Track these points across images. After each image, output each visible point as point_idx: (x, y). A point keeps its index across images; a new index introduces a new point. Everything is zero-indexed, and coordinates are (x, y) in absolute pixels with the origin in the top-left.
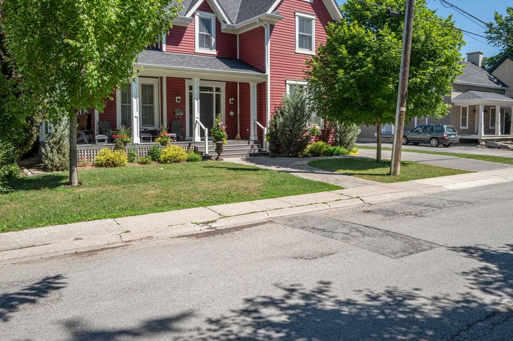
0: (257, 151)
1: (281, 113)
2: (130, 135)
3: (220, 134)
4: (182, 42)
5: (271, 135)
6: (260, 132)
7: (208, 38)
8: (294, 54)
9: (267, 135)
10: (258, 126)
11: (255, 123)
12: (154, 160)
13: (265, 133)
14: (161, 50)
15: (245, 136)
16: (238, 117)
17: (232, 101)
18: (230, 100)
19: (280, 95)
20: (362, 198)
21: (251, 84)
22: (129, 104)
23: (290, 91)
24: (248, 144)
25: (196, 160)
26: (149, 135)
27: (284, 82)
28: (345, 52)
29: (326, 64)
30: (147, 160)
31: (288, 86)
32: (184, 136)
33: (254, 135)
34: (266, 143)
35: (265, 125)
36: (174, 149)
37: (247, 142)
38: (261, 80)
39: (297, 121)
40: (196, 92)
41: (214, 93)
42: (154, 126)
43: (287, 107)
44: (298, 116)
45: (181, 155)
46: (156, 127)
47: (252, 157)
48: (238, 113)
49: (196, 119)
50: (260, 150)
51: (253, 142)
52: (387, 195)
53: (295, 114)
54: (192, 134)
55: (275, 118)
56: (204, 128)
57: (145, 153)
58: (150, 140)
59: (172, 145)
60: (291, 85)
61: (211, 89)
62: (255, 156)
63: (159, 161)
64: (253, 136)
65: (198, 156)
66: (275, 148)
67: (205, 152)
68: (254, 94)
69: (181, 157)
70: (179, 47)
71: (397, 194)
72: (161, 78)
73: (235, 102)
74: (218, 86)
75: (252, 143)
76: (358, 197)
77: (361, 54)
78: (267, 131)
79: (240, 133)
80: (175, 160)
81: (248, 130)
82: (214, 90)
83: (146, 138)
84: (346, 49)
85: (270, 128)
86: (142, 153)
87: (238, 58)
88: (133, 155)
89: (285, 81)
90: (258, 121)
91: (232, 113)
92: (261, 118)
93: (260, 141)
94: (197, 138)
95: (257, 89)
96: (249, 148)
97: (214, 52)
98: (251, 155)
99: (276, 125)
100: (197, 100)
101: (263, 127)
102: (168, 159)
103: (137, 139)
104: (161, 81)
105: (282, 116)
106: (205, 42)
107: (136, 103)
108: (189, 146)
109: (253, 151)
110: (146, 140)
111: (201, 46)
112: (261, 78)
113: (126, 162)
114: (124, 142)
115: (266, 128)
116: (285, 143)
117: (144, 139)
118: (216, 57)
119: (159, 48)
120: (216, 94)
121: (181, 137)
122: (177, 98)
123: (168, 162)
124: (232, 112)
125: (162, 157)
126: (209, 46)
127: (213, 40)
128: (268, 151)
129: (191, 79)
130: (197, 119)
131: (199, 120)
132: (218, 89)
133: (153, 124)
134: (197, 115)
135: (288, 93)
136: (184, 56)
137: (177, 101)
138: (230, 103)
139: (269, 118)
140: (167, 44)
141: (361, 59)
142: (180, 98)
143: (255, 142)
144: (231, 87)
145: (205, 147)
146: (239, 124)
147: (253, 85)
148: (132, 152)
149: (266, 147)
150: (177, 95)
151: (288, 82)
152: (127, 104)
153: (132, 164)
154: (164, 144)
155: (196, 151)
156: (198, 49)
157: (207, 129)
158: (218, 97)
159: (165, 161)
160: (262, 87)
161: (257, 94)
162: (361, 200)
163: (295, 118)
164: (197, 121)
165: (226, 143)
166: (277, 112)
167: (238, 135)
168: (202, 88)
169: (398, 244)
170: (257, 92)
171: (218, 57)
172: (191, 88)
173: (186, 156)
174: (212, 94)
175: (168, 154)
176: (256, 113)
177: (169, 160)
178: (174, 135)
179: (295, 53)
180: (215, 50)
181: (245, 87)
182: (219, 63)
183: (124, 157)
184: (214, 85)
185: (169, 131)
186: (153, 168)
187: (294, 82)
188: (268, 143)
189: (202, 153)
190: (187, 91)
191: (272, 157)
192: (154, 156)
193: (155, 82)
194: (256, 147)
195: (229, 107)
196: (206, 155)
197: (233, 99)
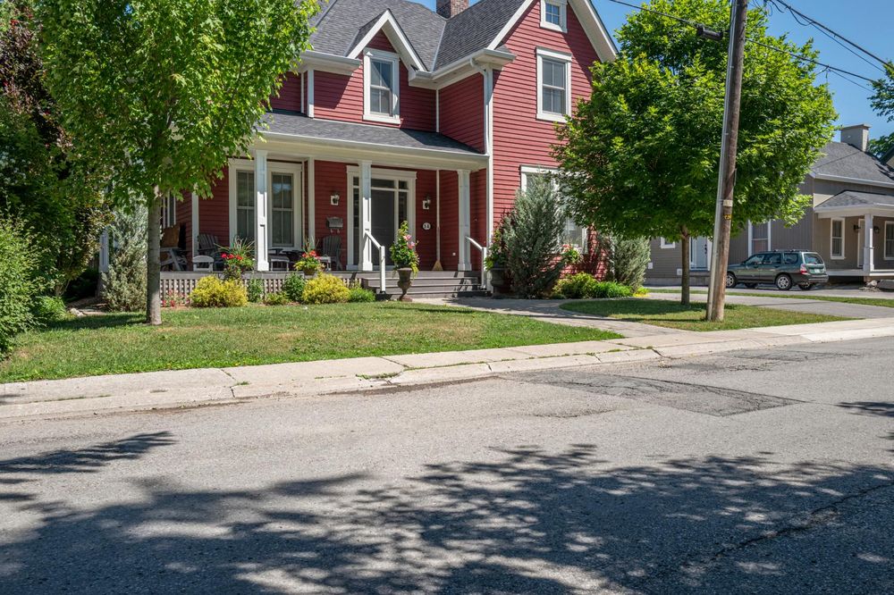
0: (470, 289)
1: (512, 223)
2: (252, 254)
3: (405, 255)
4: (341, 101)
5: (496, 260)
6: (476, 255)
7: (387, 95)
8: (534, 120)
9: (488, 260)
10: (472, 244)
11: (466, 240)
12: (292, 298)
13: (485, 256)
14: (305, 115)
15: (450, 264)
16: (438, 233)
17: (426, 205)
18: (424, 202)
19: (510, 193)
20: (657, 349)
21: (460, 172)
22: (251, 208)
23: (528, 185)
24: (456, 276)
25: (364, 299)
26: (285, 258)
27: (517, 169)
28: (625, 107)
29: (590, 131)
30: (280, 299)
31: (524, 177)
32: (345, 263)
33: (466, 262)
34: (485, 276)
35: (483, 243)
36: (324, 281)
37: (454, 273)
38: (478, 167)
39: (540, 237)
40: (366, 187)
41: (397, 190)
42: (293, 246)
43: (522, 211)
44: (542, 226)
45: (339, 291)
46: (297, 247)
47: (462, 296)
48: (438, 225)
49: (365, 231)
50: (475, 287)
51: (463, 273)
53: (537, 223)
54: (357, 260)
55: (503, 232)
56: (378, 245)
57: (277, 288)
58: (285, 267)
59: (323, 275)
60: (529, 175)
61: (390, 184)
62: (467, 297)
63: (301, 302)
64: (464, 264)
65: (367, 294)
66: (500, 282)
67: (380, 288)
68: (465, 191)
69: (338, 294)
70: (336, 110)
71: (719, 345)
72: (306, 163)
73: (433, 205)
74: (403, 179)
75: (461, 275)
76: (649, 348)
77: (653, 110)
78: (488, 254)
79: (440, 261)
80: (327, 299)
81: (454, 254)
82: (397, 185)
83: (280, 263)
84: (626, 103)
85: (493, 249)
86: (273, 288)
87: (438, 131)
88: (258, 290)
89: (520, 168)
90: (471, 237)
91: (427, 226)
92: (478, 231)
93: (475, 272)
94: (367, 265)
95: (471, 182)
96: (457, 283)
97: (397, 120)
98: (460, 294)
99: (503, 244)
100: (367, 198)
101: (481, 248)
102: (316, 297)
103: (263, 264)
104: (306, 168)
105: (514, 228)
106: (381, 102)
107: (262, 201)
108: (353, 278)
109: (464, 287)
110: (280, 267)
111: (374, 108)
112: (476, 163)
113: (245, 299)
114: (240, 266)
115: (485, 249)
116: (519, 275)
117: (276, 266)
118: (401, 129)
119: (303, 112)
120: (399, 193)
121: (339, 264)
122: (332, 197)
123: (317, 301)
124: (426, 224)
125: (306, 294)
126: (387, 109)
127: (395, 99)
128: (490, 288)
129: (357, 165)
130: (367, 232)
131: (369, 234)
132: (403, 185)
133: (291, 242)
134: (367, 224)
135: (524, 188)
136: (345, 125)
137: (332, 203)
138: (424, 208)
139: (491, 232)
140: (315, 105)
141: (652, 118)
142: (337, 197)
143: (467, 273)
144: (426, 179)
145: (380, 280)
146: (438, 246)
147: (464, 175)
148: (255, 284)
149: (485, 283)
150: (333, 193)
151: (523, 169)
152: (248, 208)
153: (255, 305)
154: (309, 272)
155: (364, 285)
156: (369, 115)
157: (383, 248)
158: (403, 197)
159: (312, 301)
160: (478, 179)
161: (471, 191)
162: (656, 352)
163: (537, 231)
164: (366, 235)
165: (416, 275)
166: (504, 222)
167: (438, 264)
168: (375, 182)
169: (724, 401)
170: (471, 187)
171: (404, 128)
172: (356, 181)
173: (347, 293)
174: (392, 193)
175: (317, 289)
176: (468, 223)
177: (318, 298)
178: (328, 259)
179: (537, 119)
180: (398, 117)
181: (450, 178)
182: (405, 136)
183: (242, 292)
184: (396, 177)
185: (319, 254)
186: (290, 308)
187: (534, 170)
188: (489, 275)
189: (374, 290)
190: (350, 187)
191: (497, 298)
192: (293, 294)
193: (295, 171)
194: (469, 282)
195: (422, 216)
196: (381, 292)
197: (429, 201)
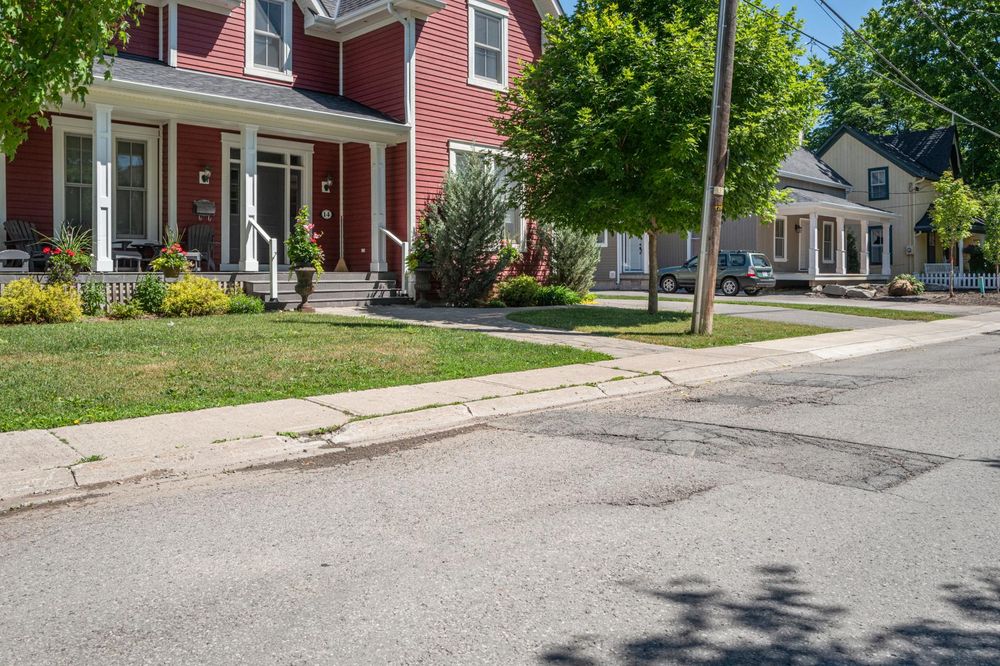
0: (387, 295)
1: (440, 212)
2: (88, 248)
3: (306, 250)
4: (215, 48)
5: (423, 259)
6: (394, 252)
7: (276, 44)
8: (464, 86)
9: (411, 258)
10: (387, 237)
11: (381, 232)
12: (147, 309)
13: (407, 254)
14: (165, 63)
15: (359, 264)
16: (341, 223)
17: (326, 187)
18: (324, 183)
19: (437, 174)
20: (667, 375)
21: (373, 146)
22: (86, 185)
23: (458, 165)
24: (368, 278)
25: (248, 310)
26: (136, 255)
27: (444, 145)
28: (594, 69)
29: (546, 101)
30: (130, 310)
31: (453, 155)
32: (218, 261)
33: (380, 261)
34: (407, 278)
35: (404, 238)
36: (192, 285)
37: (365, 275)
38: (396, 140)
39: (476, 228)
40: (249, 160)
41: (288, 167)
42: (146, 238)
43: (453, 196)
44: (478, 218)
45: (214, 299)
46: (152, 238)
47: (376, 305)
48: (341, 213)
49: (248, 219)
50: (393, 293)
51: (377, 275)
52: (715, 369)
53: (472, 211)
54: (236, 256)
55: (428, 223)
56: (268, 238)
57: (125, 295)
58: (136, 266)
59: (191, 277)
60: (459, 153)
61: (279, 158)
62: (384, 305)
63: (160, 314)
64: (378, 263)
65: (254, 302)
66: (427, 287)
67: (271, 294)
68: (379, 169)
69: (213, 303)
70: (209, 59)
71: (732, 367)
72: (166, 127)
73: (335, 187)
74: (295, 153)
75: (374, 277)
76: (656, 373)
77: (628, 74)
78: (410, 250)
79: (345, 259)
80: (198, 310)
81: (363, 250)
82: (288, 160)
83: (128, 260)
84: (596, 64)
85: (417, 244)
86: (119, 295)
87: (341, 94)
88: (97, 298)
89: (447, 144)
90: (387, 229)
91: (327, 214)
92: (396, 219)
93: (393, 273)
94: (251, 263)
95: (387, 159)
96: (370, 287)
97: (288, 76)
98: (374, 302)
99: (429, 239)
100: (251, 176)
101: (401, 242)
102: (182, 307)
103: (104, 262)
104: (165, 133)
105: (443, 218)
106: (267, 52)
107: (103, 177)
108: (232, 280)
109: (379, 293)
110: (128, 266)
111: (259, 59)
112: (394, 134)
113: (78, 311)
114: (72, 264)
115: (407, 244)
116: (449, 277)
117: (122, 265)
118: (294, 88)
119: (161, 58)
120: (291, 170)
121: (211, 263)
122: (201, 174)
123: (184, 313)
124: (326, 212)
125: (167, 304)
126: (276, 62)
127: (287, 50)
128: (412, 294)
129: (238, 133)
130: (251, 220)
131: (254, 222)
132: (295, 160)
133: (143, 232)
134: (251, 208)
135: (454, 169)
136: (219, 79)
137: (201, 182)
138: (323, 191)
139: (413, 224)
140: (179, 50)
141: (627, 83)
142: (208, 173)
143: (382, 276)
144: (325, 153)
145: (271, 284)
146: (341, 240)
147: (378, 149)
148: (93, 290)
149: (406, 288)
150: (202, 167)
151: (453, 145)
152: (81, 185)
153: (93, 320)
154: (171, 272)
155: (248, 289)
156: (251, 68)
157: (275, 241)
158: (296, 176)
159: (176, 312)
160: (396, 156)
161: (387, 171)
162: (665, 378)
163: (472, 222)
164: (250, 224)
165: (320, 277)
166: (429, 210)
167: (342, 262)
168: (262, 156)
170: (387, 165)
171: (298, 87)
172: (235, 153)
173: (226, 301)
174: (283, 171)
175: (183, 296)
176: (384, 212)
177: (186, 309)
178: (197, 255)
179: (468, 85)
180: (290, 72)
181: (358, 154)
182: (300, 97)
183: (74, 302)
184: (287, 149)
185: (185, 248)
186: (146, 323)
187: (468, 148)
188: (412, 278)
189: (262, 296)
190: (226, 161)
191: (422, 306)
192: (149, 303)
193: (149, 137)
194: (384, 285)
195: (321, 201)
196: (272, 299)
197: (330, 182)
